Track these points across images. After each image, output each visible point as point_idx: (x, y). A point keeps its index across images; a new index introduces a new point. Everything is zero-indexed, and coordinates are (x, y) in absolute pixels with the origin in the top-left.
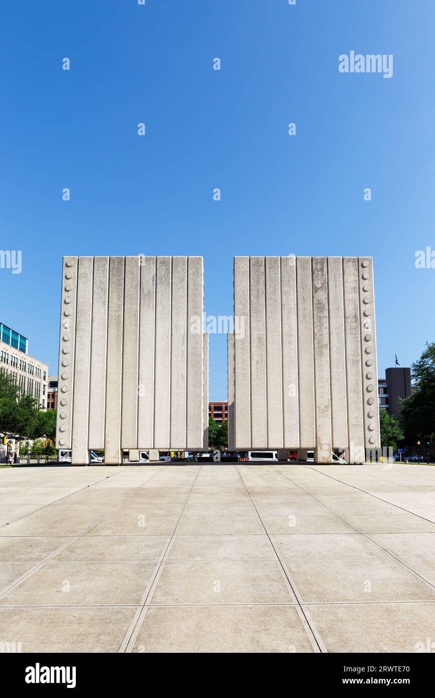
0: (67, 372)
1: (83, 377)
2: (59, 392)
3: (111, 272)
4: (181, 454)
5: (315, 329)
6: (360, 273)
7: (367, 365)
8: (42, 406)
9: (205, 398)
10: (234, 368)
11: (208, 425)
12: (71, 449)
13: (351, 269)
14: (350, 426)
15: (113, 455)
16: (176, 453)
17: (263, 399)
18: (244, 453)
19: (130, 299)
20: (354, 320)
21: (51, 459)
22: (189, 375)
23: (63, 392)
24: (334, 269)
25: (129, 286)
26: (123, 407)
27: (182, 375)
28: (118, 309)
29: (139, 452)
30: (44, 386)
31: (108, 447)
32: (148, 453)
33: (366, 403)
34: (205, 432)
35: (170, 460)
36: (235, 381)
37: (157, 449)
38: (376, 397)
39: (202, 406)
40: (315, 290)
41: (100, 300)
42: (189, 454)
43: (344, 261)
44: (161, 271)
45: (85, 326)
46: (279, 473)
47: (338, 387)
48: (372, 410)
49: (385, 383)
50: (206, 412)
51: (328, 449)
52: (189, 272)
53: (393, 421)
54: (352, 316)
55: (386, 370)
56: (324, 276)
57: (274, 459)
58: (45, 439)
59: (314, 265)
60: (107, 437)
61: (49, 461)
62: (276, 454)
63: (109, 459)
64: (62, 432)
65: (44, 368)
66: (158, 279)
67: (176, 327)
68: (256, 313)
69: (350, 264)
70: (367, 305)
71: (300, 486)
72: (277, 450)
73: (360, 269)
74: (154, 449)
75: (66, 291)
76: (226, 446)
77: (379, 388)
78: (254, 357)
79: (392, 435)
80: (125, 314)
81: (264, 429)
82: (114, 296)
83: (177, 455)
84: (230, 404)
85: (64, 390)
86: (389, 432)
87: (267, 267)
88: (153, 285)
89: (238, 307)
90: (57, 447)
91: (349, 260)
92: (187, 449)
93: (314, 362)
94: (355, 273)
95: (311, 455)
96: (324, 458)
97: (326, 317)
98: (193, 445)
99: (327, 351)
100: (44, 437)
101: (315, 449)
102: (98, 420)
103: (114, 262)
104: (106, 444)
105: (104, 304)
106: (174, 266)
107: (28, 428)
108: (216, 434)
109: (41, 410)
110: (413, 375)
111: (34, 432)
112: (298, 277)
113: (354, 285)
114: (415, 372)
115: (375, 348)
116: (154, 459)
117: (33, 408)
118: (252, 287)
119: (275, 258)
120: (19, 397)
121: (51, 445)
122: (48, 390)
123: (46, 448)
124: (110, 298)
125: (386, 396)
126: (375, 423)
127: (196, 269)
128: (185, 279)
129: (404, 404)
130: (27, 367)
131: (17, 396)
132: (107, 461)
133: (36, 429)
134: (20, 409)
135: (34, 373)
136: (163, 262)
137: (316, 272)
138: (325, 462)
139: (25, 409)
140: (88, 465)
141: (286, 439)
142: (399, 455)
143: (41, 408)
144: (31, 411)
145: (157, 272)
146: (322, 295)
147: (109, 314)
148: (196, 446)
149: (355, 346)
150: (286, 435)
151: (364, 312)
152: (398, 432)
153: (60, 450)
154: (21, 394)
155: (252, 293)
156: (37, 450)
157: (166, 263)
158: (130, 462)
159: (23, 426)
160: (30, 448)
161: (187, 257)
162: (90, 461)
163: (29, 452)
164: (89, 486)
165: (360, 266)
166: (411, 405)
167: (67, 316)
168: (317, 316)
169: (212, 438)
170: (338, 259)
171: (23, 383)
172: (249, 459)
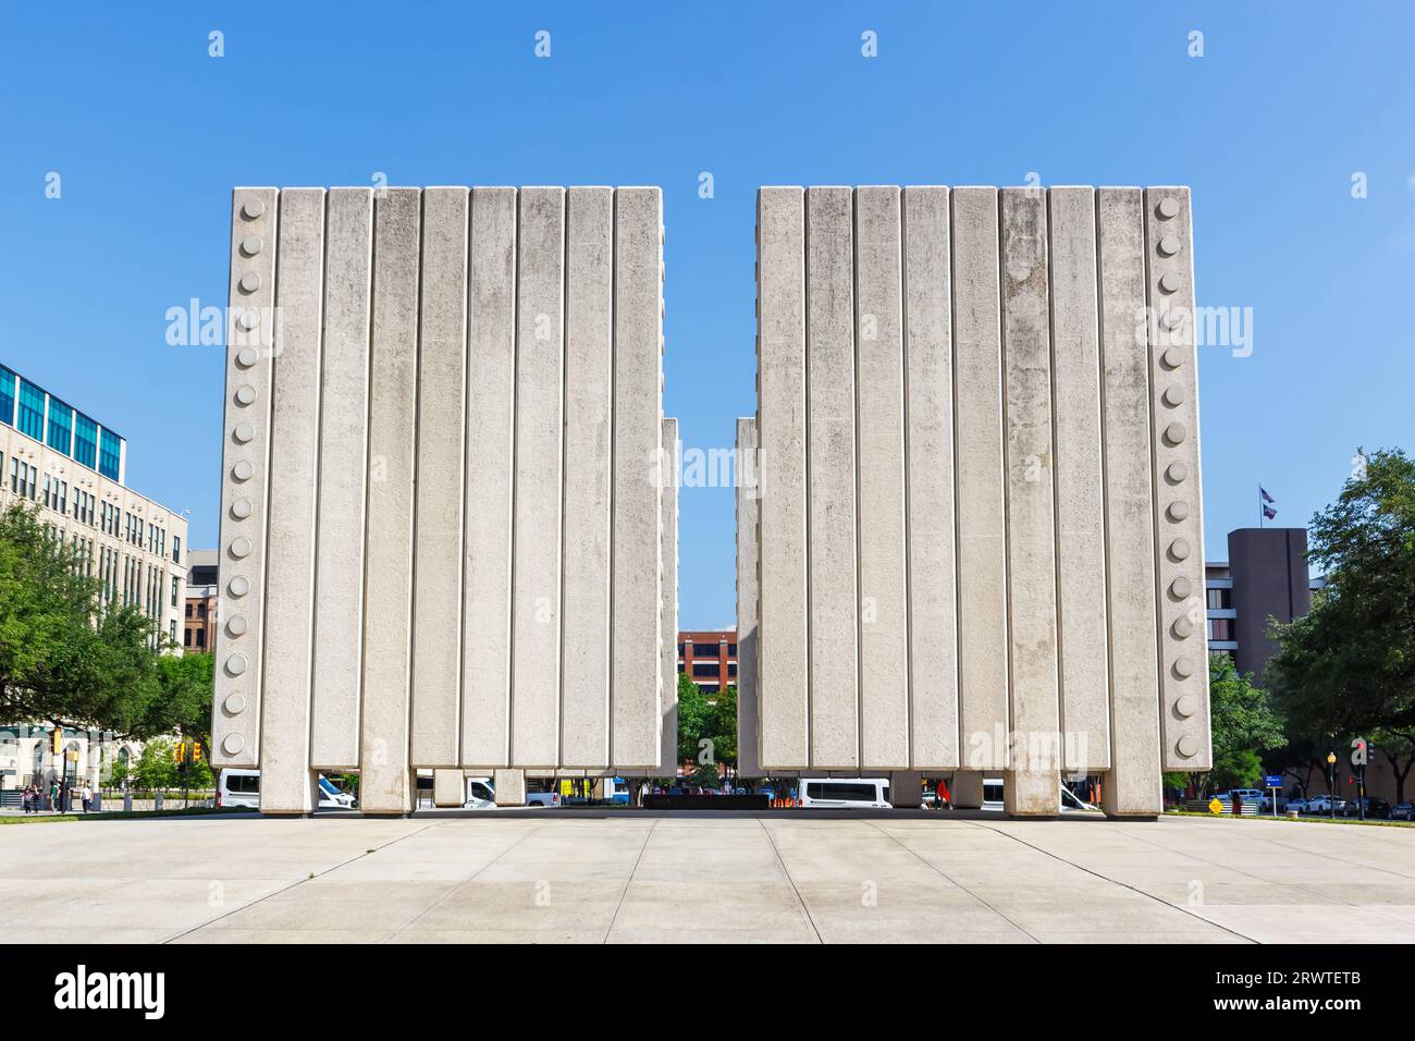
0: (245, 536)
1: (296, 551)
2: (222, 597)
3: (378, 236)
4: (592, 786)
5: (1010, 407)
6: (1152, 235)
7: (1172, 518)
8: (168, 640)
9: (666, 616)
10: (758, 527)
11: (677, 700)
12: (259, 767)
13: (1121, 223)
14: (1118, 703)
15: (385, 786)
16: (578, 783)
17: (847, 621)
18: (785, 783)
19: (438, 317)
20: (1131, 380)
21: (196, 799)
22: (617, 547)
23: (232, 596)
24: (1069, 224)
25: (436, 277)
27: (597, 544)
28: (400, 346)
29: (466, 779)
30: (176, 578)
31: (372, 760)
32: (492, 781)
33: (1166, 634)
34: (666, 718)
35: (558, 804)
36: (759, 565)
37: (519, 768)
38: (1197, 612)
39: (660, 641)
40: (1009, 287)
41: (346, 320)
42: (618, 787)
43: (1101, 198)
44: (533, 230)
46: (897, 842)
47: (1082, 586)
48: (1187, 655)
49: (1228, 575)
50: (670, 659)
51: (1047, 773)
52: (619, 234)
53: (1251, 692)
54: (1124, 366)
55: (1230, 535)
56: (1039, 246)
57: (880, 802)
58: (177, 740)
59: (1006, 211)
60: (367, 732)
61: (191, 804)
62: (886, 791)
64: (230, 715)
65: (176, 526)
66: (522, 255)
67: (579, 400)
68: (825, 358)
69: (1121, 209)
71: (961, 881)
72: (888, 774)
73: (1150, 224)
74: (510, 767)
75: (243, 290)
76: (732, 762)
77: (1208, 590)
78: (820, 492)
79: (1247, 734)
80: (423, 360)
81: (851, 711)
82: (389, 308)
83: (581, 789)
84: (743, 635)
85: (236, 589)
86: (1238, 725)
87: (860, 219)
88: (508, 273)
89: (770, 341)
90: (217, 759)
91: (1116, 197)
92: (611, 771)
93: (1007, 506)
94: (1136, 235)
95: (994, 793)
96: (1034, 799)
97: (1044, 371)
98: (628, 759)
99: (1045, 475)
100: (175, 734)
101: (1008, 774)
103: (388, 204)
104: (366, 753)
105: (359, 330)
106: (571, 215)
107: (125, 706)
108: (700, 728)
109: (165, 652)
110: (1314, 551)
111: (145, 717)
112: (957, 249)
113: (1132, 273)
114: (1320, 542)
115: (1196, 465)
116: (510, 801)
117: (142, 644)
118: (812, 280)
119: (885, 190)
120: (99, 613)
121: (196, 757)
122: (188, 592)
123: (180, 766)
124: (376, 313)
125: (1230, 614)
126: (1195, 696)
127: (639, 224)
128: (607, 256)
129: (1286, 639)
130: (123, 522)
131: (92, 609)
132: (367, 803)
133: (150, 709)
134: (103, 648)
135: (146, 541)
136: (540, 205)
137: (1012, 233)
138: (1038, 810)
139: (117, 648)
140: (311, 815)
141: (917, 740)
142: (1269, 794)
143: (166, 645)
144: (136, 655)
145: (522, 235)
146: (1032, 305)
147: (374, 363)
148: (638, 764)
149: (1133, 459)
150: (916, 729)
151: (1163, 357)
152: (1265, 724)
153: (224, 770)
154: (104, 603)
155: (813, 298)
156: (154, 771)
157: (548, 206)
158: (438, 806)
159: (111, 700)
160: (131, 766)
161: (612, 190)
162: (315, 803)
163: (130, 778)
164: (311, 877)
165: (1151, 215)
166: (1309, 642)
167: (244, 367)
168: (1015, 367)
169: (689, 737)
170: (1082, 192)
171: (110, 571)
172: (801, 802)
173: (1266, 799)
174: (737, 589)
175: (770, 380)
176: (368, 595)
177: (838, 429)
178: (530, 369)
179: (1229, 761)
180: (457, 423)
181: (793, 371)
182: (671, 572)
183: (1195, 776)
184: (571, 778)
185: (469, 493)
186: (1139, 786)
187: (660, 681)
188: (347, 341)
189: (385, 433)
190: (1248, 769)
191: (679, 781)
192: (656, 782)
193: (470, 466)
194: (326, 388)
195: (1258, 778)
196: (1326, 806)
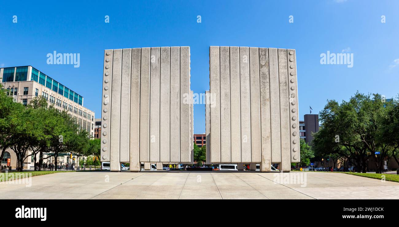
0: (106, 116)
1: (116, 119)
2: (102, 128)
3: (132, 57)
4: (176, 166)
5: (261, 89)
6: (288, 58)
7: (293, 112)
8: (91, 136)
9: (191, 131)
10: (210, 113)
11: (193, 148)
12: (110, 162)
13: (282, 55)
14: (282, 149)
15: (135, 166)
16: (173, 165)
17: (229, 132)
18: (216, 165)
19: (144, 72)
20: (285, 85)
21: (97, 168)
22: (181, 117)
23: (104, 127)
24: (273, 55)
25: (144, 64)
26: (140, 136)
27: (177, 116)
28: (137, 78)
29: (150, 164)
30: (93, 124)
31: (132, 161)
32: (156, 165)
33: (292, 135)
34: (191, 152)
36: (210, 120)
37: (162, 162)
38: (297, 131)
39: (190, 136)
40: (261, 66)
41: (126, 73)
42: (181, 166)
43: (279, 51)
44: (163, 55)
45: (117, 87)
46: (238, 177)
47: (275, 125)
48: (296, 139)
49: (304, 123)
50: (192, 140)
51: (268, 163)
52: (181, 55)
53: (308, 147)
54: (283, 82)
55: (304, 116)
56: (267, 59)
57: (236, 169)
58: (93, 156)
59: (260, 52)
60: (131, 155)
61: (96, 169)
62: (237, 167)
63: (132, 168)
64: (104, 151)
65: (93, 114)
66: (161, 60)
67: (173, 87)
68: (224, 79)
69: (282, 53)
70: (293, 76)
71: (251, 185)
72: (237, 163)
73: (288, 56)
74: (160, 162)
75: (106, 68)
76: (205, 161)
77: (300, 127)
78: (223, 106)
79: (307, 155)
80: (141, 80)
81: (229, 150)
82: (134, 71)
83: (174, 166)
84: (207, 135)
85: (105, 126)
86: (306, 153)
87: (231, 52)
88: (158, 63)
89: (212, 75)
90: (102, 160)
91: (281, 51)
92: (180, 163)
93: (261, 109)
94: (285, 58)
95: (258, 167)
96: (266, 168)
97: (268, 82)
98: (184, 160)
99: (268, 103)
100: (93, 155)
101: (261, 163)
102: (125, 144)
103: (134, 51)
104: (131, 159)
105: (129, 75)
106: (171, 52)
107: (84, 150)
108: (198, 154)
109: (91, 139)
110: (320, 119)
111: (87, 152)
112: (250, 59)
113: (285, 65)
114: (321, 117)
115: (297, 102)
116: (160, 169)
117: (86, 137)
118: (221, 64)
119: (236, 48)
120: (78, 131)
121: (97, 160)
122: (95, 127)
123: (94, 161)
124: (132, 71)
125: (304, 131)
126: (297, 147)
127: (185, 53)
128: (179, 59)
129: (314, 136)
130: (83, 113)
131: (77, 130)
132: (131, 169)
133: (88, 150)
134: (79, 138)
135: (87, 117)
136: (165, 50)
137: (261, 56)
138: (266, 171)
139: (82, 138)
140: (120, 172)
141: (242, 156)
142: (311, 167)
143: (91, 137)
144: (86, 140)
145: (161, 56)
146: (265, 70)
147: (132, 81)
148: (186, 161)
149: (285, 100)
150: (242, 154)
151: (291, 80)
152: (311, 153)
153: (103, 162)
154: (79, 129)
155: (221, 67)
156: (89, 162)
157: (166, 50)
158: (145, 170)
159: (81, 148)
160: (85, 161)
161: (180, 47)
162: (121, 169)
163: (85, 164)
164: (121, 184)
165: (288, 54)
166: (319, 137)
167: (106, 83)
168: (262, 82)
169: (196, 156)
170: (275, 49)
171: (80, 123)
172: (219, 169)
173: (311, 168)
174: (206, 126)
175: (212, 83)
176: (131, 127)
177: (226, 93)
178: (163, 82)
179: (304, 160)
180: (148, 92)
181: (217, 81)
182: (192, 122)
183: (297, 163)
184: (172, 164)
185: (151, 106)
186: (286, 165)
187: (190, 144)
188: (126, 77)
189: (134, 95)
190: (307, 162)
191: (194, 165)
192: (189, 165)
193: (151, 101)
194: (122, 86)
195: (309, 163)
196: (322, 169)
